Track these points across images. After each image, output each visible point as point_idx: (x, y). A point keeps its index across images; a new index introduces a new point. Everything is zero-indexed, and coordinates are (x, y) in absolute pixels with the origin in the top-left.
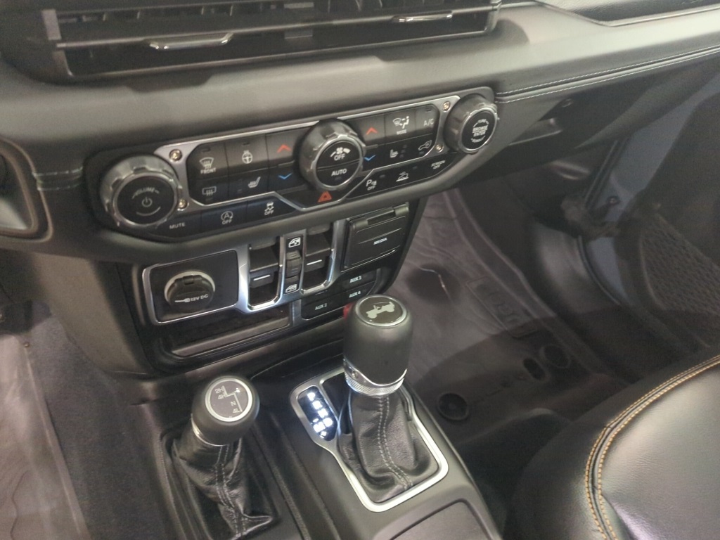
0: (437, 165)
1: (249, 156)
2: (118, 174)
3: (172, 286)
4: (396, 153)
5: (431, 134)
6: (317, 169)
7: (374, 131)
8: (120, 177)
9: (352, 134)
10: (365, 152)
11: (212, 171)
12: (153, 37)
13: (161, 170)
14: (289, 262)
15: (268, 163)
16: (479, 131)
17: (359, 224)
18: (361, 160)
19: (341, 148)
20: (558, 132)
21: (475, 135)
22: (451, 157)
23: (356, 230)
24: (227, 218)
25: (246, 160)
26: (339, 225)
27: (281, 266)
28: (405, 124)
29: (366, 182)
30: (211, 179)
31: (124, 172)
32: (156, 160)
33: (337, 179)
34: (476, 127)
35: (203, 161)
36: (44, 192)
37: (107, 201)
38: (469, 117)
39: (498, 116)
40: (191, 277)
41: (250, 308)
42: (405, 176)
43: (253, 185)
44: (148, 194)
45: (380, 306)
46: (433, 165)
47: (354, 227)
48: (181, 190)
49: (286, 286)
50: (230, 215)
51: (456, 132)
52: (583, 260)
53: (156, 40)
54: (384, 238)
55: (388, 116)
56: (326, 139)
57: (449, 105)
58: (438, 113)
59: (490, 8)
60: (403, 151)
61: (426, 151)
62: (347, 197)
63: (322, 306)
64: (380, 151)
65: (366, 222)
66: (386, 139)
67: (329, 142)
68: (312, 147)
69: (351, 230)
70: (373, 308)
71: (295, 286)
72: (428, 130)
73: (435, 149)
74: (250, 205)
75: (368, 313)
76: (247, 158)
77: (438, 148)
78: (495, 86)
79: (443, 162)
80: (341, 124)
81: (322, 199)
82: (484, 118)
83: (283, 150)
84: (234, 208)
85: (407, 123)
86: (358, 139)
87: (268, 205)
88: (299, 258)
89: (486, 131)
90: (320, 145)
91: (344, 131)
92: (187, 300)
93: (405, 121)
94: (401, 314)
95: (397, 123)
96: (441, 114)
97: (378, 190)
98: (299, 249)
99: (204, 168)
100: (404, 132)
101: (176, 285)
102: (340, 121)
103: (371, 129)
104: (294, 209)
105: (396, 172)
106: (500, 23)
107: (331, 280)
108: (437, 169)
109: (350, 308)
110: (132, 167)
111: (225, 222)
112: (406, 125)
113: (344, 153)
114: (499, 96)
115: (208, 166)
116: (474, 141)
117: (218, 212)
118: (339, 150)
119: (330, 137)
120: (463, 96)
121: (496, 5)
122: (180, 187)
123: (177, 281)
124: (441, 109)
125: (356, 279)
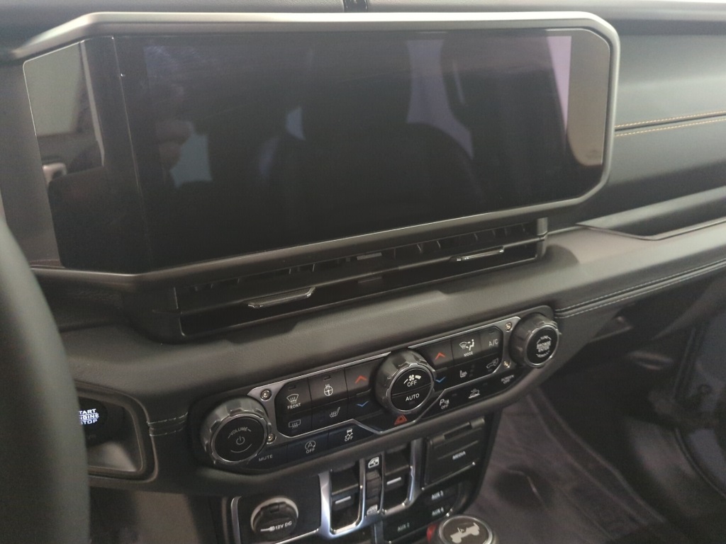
0: (506, 380)
1: (330, 389)
2: (217, 417)
3: (259, 514)
4: (465, 373)
5: (497, 353)
6: (391, 396)
7: (442, 355)
8: (218, 420)
9: (422, 362)
10: (435, 376)
11: (297, 405)
12: (250, 299)
13: (253, 411)
14: (368, 483)
15: (346, 394)
16: (543, 347)
17: (437, 439)
18: (432, 384)
19: (413, 376)
20: (628, 328)
21: (539, 351)
22: (520, 372)
23: (433, 445)
24: (311, 446)
25: (327, 393)
26: (416, 444)
27: (361, 487)
28: (471, 346)
29: (439, 401)
30: (297, 413)
31: (222, 415)
32: (249, 401)
33: (411, 403)
34: (539, 343)
35: (289, 398)
36: (154, 437)
37: (206, 442)
38: (531, 335)
39: (560, 331)
40: (276, 504)
41: (333, 533)
42: (476, 393)
43: (334, 414)
44: (242, 433)
45: (464, 528)
46: (502, 380)
47: (431, 442)
48: (270, 426)
49: (367, 507)
50: (313, 444)
51: (521, 349)
52: (685, 455)
53: (252, 301)
54: (462, 451)
55: (454, 342)
56: (399, 368)
57: (511, 326)
58: (501, 333)
59: (537, 239)
60: (472, 371)
61: (494, 368)
62: (422, 417)
63: (405, 526)
64: (450, 373)
65: (442, 437)
66: (454, 362)
67: (402, 371)
68: (386, 377)
69: (428, 447)
70: (457, 531)
71: (376, 507)
72: (494, 349)
73: (503, 366)
74: (331, 433)
75: (452, 536)
76: (328, 391)
77: (506, 364)
78: (552, 304)
79: (513, 376)
80: (412, 352)
81: (398, 421)
82: (546, 335)
83: (361, 381)
84: (316, 438)
85: (473, 346)
86: (428, 366)
87: (348, 431)
88: (378, 478)
89: (550, 347)
90: (393, 373)
91: (414, 359)
92: (272, 529)
93: (471, 344)
94: (487, 537)
95: (463, 347)
96: (505, 334)
97: (452, 407)
98: (378, 469)
99: (290, 404)
100: (471, 353)
101: (262, 513)
102: (410, 349)
103: (440, 354)
104: (372, 433)
105: (468, 390)
106: (549, 249)
107: (412, 498)
108: (508, 383)
109: (434, 530)
110: (229, 410)
111: (308, 451)
112: (472, 348)
113: (415, 379)
114: (558, 312)
115: (294, 402)
116: (539, 356)
117: (301, 442)
118: (411, 378)
119: (402, 367)
120: (522, 316)
121: (543, 236)
122: (270, 424)
123: (262, 509)
124: (503, 330)
125: (438, 495)
